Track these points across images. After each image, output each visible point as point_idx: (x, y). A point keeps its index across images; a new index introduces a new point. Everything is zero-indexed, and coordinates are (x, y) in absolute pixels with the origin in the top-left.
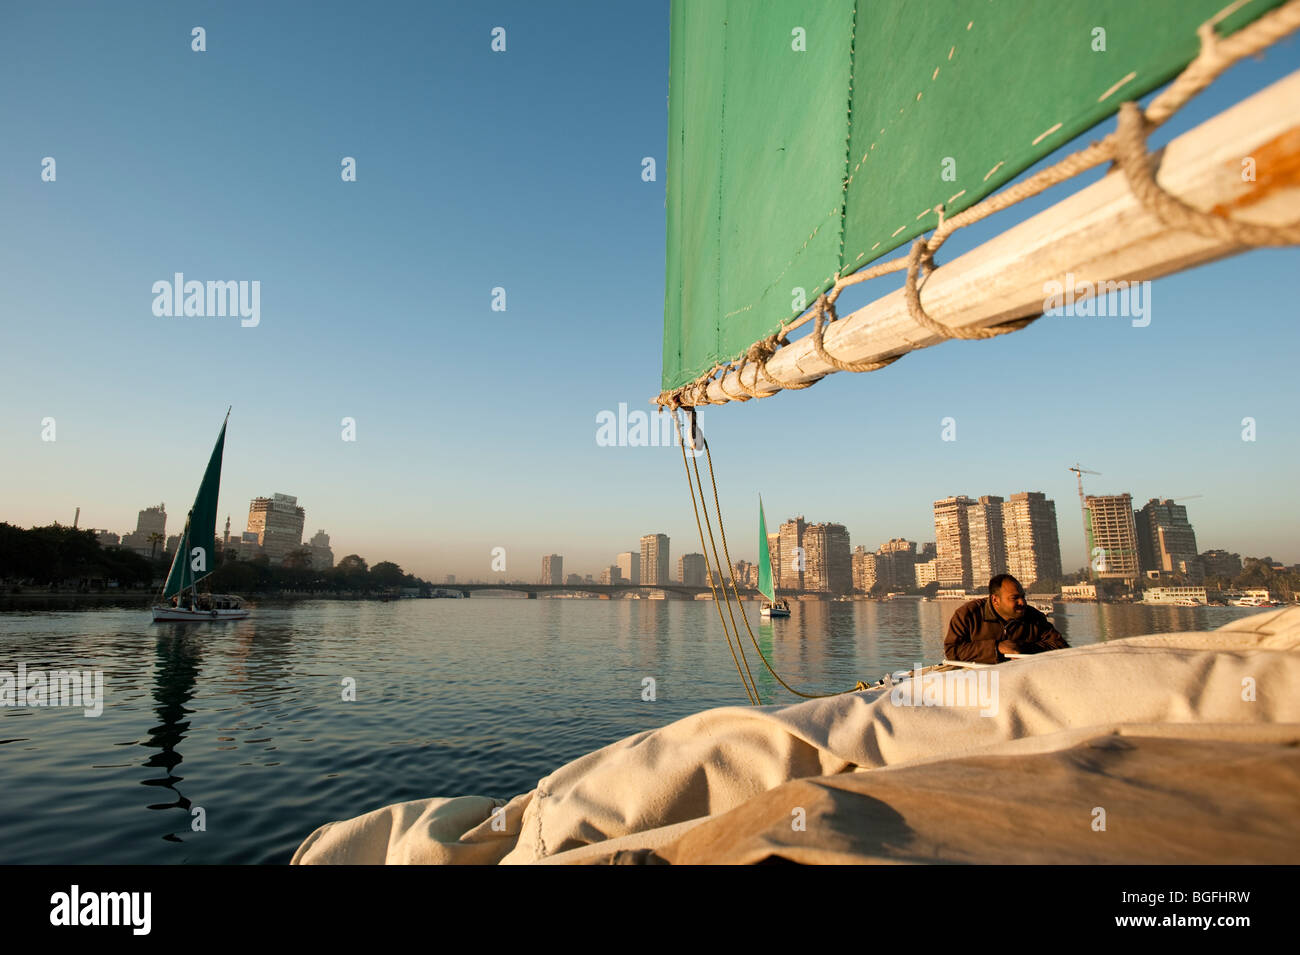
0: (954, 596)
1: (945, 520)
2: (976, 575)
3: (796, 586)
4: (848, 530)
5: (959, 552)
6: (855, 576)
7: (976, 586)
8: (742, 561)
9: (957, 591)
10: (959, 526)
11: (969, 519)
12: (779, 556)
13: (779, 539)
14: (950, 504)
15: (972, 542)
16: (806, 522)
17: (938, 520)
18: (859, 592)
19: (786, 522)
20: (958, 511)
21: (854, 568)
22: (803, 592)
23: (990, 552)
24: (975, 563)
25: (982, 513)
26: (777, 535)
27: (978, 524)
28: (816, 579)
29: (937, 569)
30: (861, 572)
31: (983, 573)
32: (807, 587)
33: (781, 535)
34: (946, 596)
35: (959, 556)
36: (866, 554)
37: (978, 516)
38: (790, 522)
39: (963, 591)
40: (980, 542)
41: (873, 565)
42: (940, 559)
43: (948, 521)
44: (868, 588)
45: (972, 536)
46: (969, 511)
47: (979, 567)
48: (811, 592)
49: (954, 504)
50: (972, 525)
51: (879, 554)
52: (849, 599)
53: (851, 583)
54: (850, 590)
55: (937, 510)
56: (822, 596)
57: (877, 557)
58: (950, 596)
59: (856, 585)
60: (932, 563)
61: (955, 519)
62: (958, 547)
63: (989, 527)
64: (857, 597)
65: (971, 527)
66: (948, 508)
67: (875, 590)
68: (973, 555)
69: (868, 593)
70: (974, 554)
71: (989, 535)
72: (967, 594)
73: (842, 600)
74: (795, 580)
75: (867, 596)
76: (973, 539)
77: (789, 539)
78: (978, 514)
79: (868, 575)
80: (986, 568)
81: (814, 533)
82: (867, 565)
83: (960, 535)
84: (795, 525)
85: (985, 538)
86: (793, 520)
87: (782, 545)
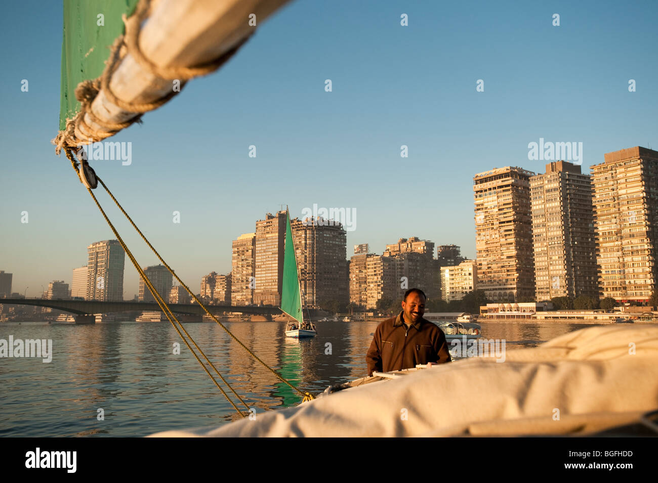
1: (491, 201)
2: (541, 280)
4: (345, 229)
5: (513, 247)
6: (354, 286)
10: (515, 208)
11: (532, 196)
12: (254, 261)
13: (254, 241)
14: (501, 176)
15: (536, 231)
16: (290, 217)
17: (479, 201)
19: (265, 218)
20: (512, 185)
21: (353, 276)
23: (567, 246)
24: (539, 262)
25: (554, 185)
26: (252, 236)
27: (546, 203)
29: (476, 274)
30: (363, 281)
31: (554, 277)
33: (257, 236)
35: (514, 252)
36: (368, 256)
37: (548, 191)
38: (270, 217)
40: (549, 230)
41: (380, 271)
42: (482, 258)
43: (497, 201)
44: (372, 303)
45: (535, 221)
46: (532, 186)
47: (547, 269)
49: (506, 175)
50: (537, 205)
51: (387, 255)
52: (346, 320)
53: (347, 297)
55: (480, 186)
56: (308, 313)
59: (354, 299)
60: (469, 265)
61: (508, 197)
62: (512, 239)
63: (564, 207)
64: (356, 316)
65: (534, 207)
66: (499, 182)
67: (382, 305)
68: (536, 250)
69: (371, 310)
70: (538, 248)
71: (565, 218)
73: (336, 320)
74: (272, 294)
75: (371, 314)
76: (538, 226)
77: (267, 239)
78: (548, 186)
79: (372, 285)
80: (560, 268)
81: (300, 232)
82: (370, 271)
83: (514, 221)
84: (276, 222)
85: (559, 223)
86: (274, 215)
87: (258, 247)
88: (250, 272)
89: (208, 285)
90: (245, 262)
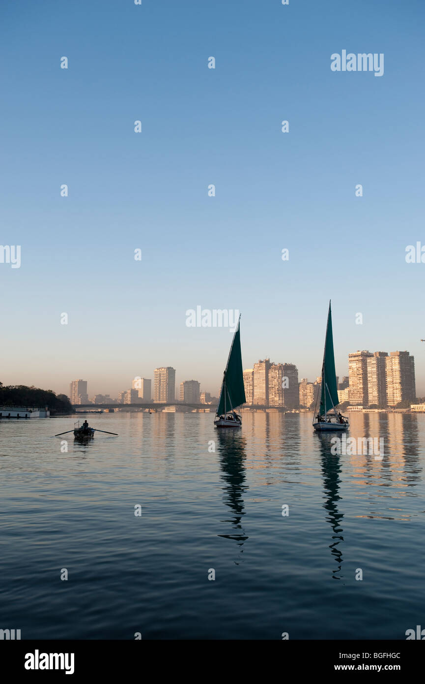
0: (357, 410)
1: (354, 365)
2: (370, 397)
3: (263, 403)
4: (297, 368)
5: (361, 384)
6: (301, 397)
7: (370, 404)
9: (359, 407)
10: (362, 369)
11: (368, 365)
12: (253, 383)
13: (253, 373)
14: (358, 356)
15: (369, 379)
16: (271, 362)
17: (350, 365)
18: (304, 407)
19: (258, 362)
20: (362, 360)
21: (301, 393)
22: (269, 407)
23: (378, 384)
24: (370, 390)
25: (375, 362)
26: (252, 371)
27: (372, 369)
28: (277, 399)
29: (349, 394)
30: (305, 395)
31: (374, 396)
32: (271, 404)
33: (255, 370)
34: (353, 410)
35: (362, 386)
36: (308, 383)
37: (373, 364)
38: (261, 362)
39: (362, 407)
40: (373, 378)
41: (312, 391)
42: (351, 388)
43: (356, 365)
44: (308, 405)
45: (369, 375)
46: (368, 361)
47: (372, 393)
48: (273, 407)
49: (360, 356)
50: (369, 369)
51: (316, 384)
52: (297, 412)
53: (298, 401)
54: (298, 406)
55: (350, 359)
56: (281, 409)
57: (314, 386)
58: (355, 410)
59: (301, 403)
60: (346, 390)
61: (360, 365)
62: (361, 381)
63: (378, 370)
64: (302, 410)
65: (368, 370)
66: (356, 358)
67: (312, 405)
68: (369, 386)
69: (308, 408)
70: (369, 385)
71: (378, 375)
72: (364, 408)
73: (293, 412)
74: (263, 399)
75: (308, 410)
76: (369, 377)
77: (260, 373)
78: (373, 362)
79: (309, 397)
80: (376, 393)
81: (276, 371)
82: (308, 391)
83: (362, 374)
84: (264, 365)
85: (376, 376)
86: (262, 360)
87: (255, 377)
88: (252, 388)
90: (248, 384)
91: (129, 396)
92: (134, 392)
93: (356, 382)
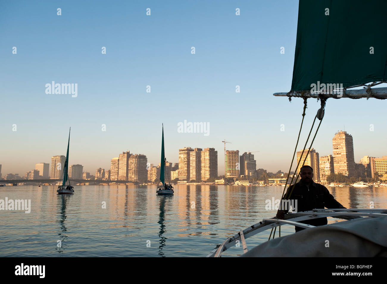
2: (191, 176)
3: (125, 179)
4: (147, 157)
5: (186, 168)
6: (149, 175)
7: (191, 180)
8: (100, 168)
9: (184, 181)
10: (187, 158)
11: (190, 156)
12: (118, 166)
13: (119, 160)
14: (185, 150)
15: (191, 164)
16: (130, 153)
17: (180, 156)
18: (150, 182)
19: (122, 153)
20: (187, 153)
21: (149, 173)
22: (128, 182)
23: (196, 168)
24: (191, 171)
25: (195, 154)
26: (118, 158)
27: (193, 158)
28: (133, 176)
29: (178, 173)
30: (151, 174)
31: (193, 175)
32: (129, 180)
33: (120, 158)
34: (180, 183)
35: (186, 169)
36: (153, 167)
37: (193, 155)
38: (124, 153)
39: (186, 181)
40: (193, 164)
41: (156, 171)
42: (180, 170)
43: (183, 156)
44: (153, 180)
45: (191, 162)
46: (191, 153)
47: (192, 173)
48: (131, 182)
49: (186, 150)
50: (191, 158)
51: (158, 167)
52: (146, 184)
53: (147, 178)
54: (147, 181)
55: (180, 152)
56: (136, 183)
57: (157, 168)
58: (182, 183)
59: (149, 179)
60: (177, 171)
61: (186, 156)
62: (186, 166)
63: (196, 159)
64: (149, 184)
66: (184, 152)
67: (156, 181)
69: (153, 182)
70: (191, 168)
71: (196, 162)
72: (187, 182)
73: (143, 185)
74: (124, 177)
75: (153, 183)
76: (191, 163)
77: (123, 160)
78: (193, 154)
79: (154, 175)
80: (194, 173)
81: (134, 159)
82: (153, 172)
83: (187, 161)
84: (126, 155)
85: (195, 163)
86: (125, 152)
87: (120, 162)
88: (117, 170)
89: (98, 173)
90: (115, 167)
91: (33, 174)
92: (36, 172)
93: (183, 167)
